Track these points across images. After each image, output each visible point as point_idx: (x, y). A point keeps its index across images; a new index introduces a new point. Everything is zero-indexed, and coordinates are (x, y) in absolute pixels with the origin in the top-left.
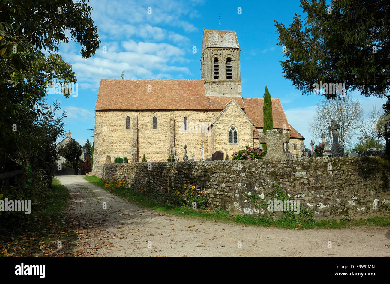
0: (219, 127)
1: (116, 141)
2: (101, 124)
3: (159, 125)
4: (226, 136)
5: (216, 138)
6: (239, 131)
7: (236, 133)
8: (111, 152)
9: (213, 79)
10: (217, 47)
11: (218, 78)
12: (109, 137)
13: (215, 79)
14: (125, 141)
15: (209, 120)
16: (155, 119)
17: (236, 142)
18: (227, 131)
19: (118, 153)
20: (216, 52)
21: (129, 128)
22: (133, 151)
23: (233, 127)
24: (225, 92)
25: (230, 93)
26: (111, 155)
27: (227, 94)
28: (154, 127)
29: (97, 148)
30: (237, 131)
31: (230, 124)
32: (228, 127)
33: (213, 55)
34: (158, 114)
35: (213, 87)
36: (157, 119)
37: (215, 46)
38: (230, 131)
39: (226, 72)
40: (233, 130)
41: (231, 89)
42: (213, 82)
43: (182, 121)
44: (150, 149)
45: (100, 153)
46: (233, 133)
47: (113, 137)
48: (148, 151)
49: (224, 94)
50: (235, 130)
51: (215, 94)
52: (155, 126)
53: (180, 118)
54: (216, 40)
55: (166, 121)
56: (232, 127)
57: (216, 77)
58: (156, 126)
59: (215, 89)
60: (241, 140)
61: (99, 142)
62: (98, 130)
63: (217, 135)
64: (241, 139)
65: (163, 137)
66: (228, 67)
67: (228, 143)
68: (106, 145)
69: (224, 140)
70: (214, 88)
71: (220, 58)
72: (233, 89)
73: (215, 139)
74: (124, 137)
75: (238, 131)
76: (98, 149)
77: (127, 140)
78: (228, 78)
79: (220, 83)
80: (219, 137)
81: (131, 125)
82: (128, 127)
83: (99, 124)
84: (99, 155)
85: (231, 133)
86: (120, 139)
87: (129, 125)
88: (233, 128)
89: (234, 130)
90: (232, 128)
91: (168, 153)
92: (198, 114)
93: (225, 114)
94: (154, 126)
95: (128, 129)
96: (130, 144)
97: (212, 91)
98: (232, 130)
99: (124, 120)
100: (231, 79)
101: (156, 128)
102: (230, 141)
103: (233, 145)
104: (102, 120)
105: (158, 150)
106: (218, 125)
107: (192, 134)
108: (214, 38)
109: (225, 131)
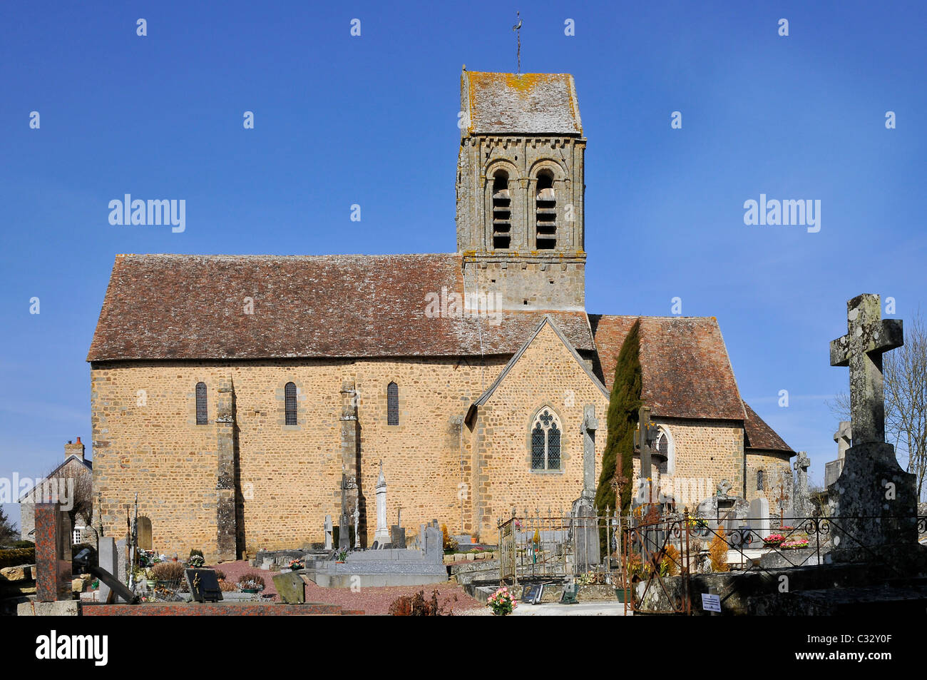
0: (497, 413)
1: (164, 467)
2: (111, 409)
3: (304, 410)
4: (522, 446)
5: (489, 453)
6: (568, 428)
7: (555, 434)
8: (151, 503)
9: (491, 248)
10: (504, 131)
11: (507, 247)
12: (142, 452)
13: (498, 250)
14: (194, 467)
15: (471, 392)
16: (290, 389)
17: (555, 462)
18: (525, 427)
19: (174, 506)
20: (499, 152)
21: (205, 422)
22: (221, 500)
23: (546, 412)
24: (528, 295)
25: (549, 299)
26: (150, 515)
27: (536, 302)
28: (287, 419)
29: (105, 489)
30: (559, 426)
31: (537, 402)
32: (529, 413)
33: (490, 160)
34: (300, 374)
35: (490, 277)
36: (298, 390)
37: (495, 129)
38: (534, 426)
39: (534, 223)
40: (546, 423)
41: (552, 282)
42: (489, 260)
43: (383, 397)
44: (278, 491)
45: (113, 506)
46: (546, 433)
47: (154, 453)
48: (273, 498)
49: (525, 303)
50: (554, 425)
52: (291, 416)
53: (375, 386)
54: (501, 108)
55: (329, 398)
56: (542, 413)
57: (502, 243)
58: (295, 413)
59: (496, 284)
60: (573, 457)
61: (110, 472)
62: (103, 430)
63: (491, 440)
64: (571, 454)
65: (319, 452)
66: (541, 204)
67: (529, 470)
68: (133, 479)
69: (516, 458)
70: (494, 281)
71: (514, 173)
72: (557, 286)
73: (486, 457)
74: (191, 453)
75: (564, 426)
76: (106, 492)
77: (200, 464)
78: (541, 244)
79: (512, 263)
80: (500, 450)
81: (212, 413)
82: (202, 420)
83: (105, 409)
84: (110, 512)
85: (538, 433)
86: (179, 460)
87: (205, 413)
88: (546, 418)
89: (550, 423)
90: (542, 417)
91: (336, 505)
92: (434, 371)
93: (518, 367)
94: (287, 413)
95: (203, 427)
96: (211, 475)
98: (542, 424)
99: (189, 394)
100: (552, 247)
101: (295, 422)
102: (536, 461)
103: (546, 475)
104: (112, 396)
105: (306, 494)
106: (494, 407)
107: (415, 442)
108: (496, 100)
109: (518, 428)
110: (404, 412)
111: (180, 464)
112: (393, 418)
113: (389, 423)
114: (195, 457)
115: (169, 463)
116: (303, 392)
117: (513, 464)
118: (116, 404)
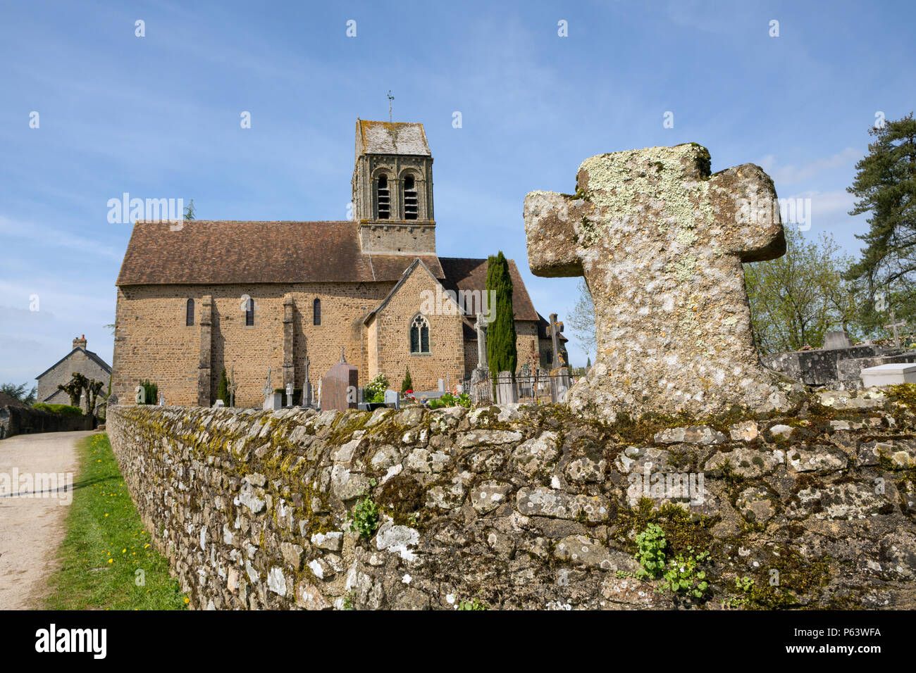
0: (388, 317)
1: (162, 354)
2: (129, 316)
3: (258, 316)
4: (406, 338)
5: (383, 343)
6: (433, 326)
7: (425, 330)
9: (377, 218)
10: (384, 153)
11: (387, 218)
12: (148, 344)
13: (381, 220)
14: (183, 354)
15: (368, 305)
16: (250, 303)
17: (425, 349)
18: (406, 326)
19: (168, 380)
20: (382, 164)
21: (192, 324)
22: (202, 375)
23: (419, 317)
24: (402, 246)
25: (414, 249)
27: (406, 250)
28: (247, 321)
29: (121, 369)
30: (428, 325)
31: (413, 311)
32: (409, 318)
34: (257, 293)
35: (377, 235)
36: (256, 304)
37: (379, 152)
38: (412, 325)
39: (404, 205)
40: (419, 323)
41: (415, 239)
42: (377, 225)
43: (311, 307)
44: (240, 369)
45: (125, 380)
46: (420, 329)
47: (157, 344)
48: (236, 374)
49: (399, 250)
50: (425, 325)
51: (381, 250)
52: (250, 320)
53: (306, 301)
54: (382, 141)
55: (276, 308)
56: (417, 317)
57: (384, 215)
58: (253, 318)
59: (381, 239)
60: (437, 345)
61: (125, 357)
62: (123, 330)
63: (384, 335)
64: (436, 343)
65: (268, 343)
66: (407, 194)
67: (409, 353)
68: (140, 362)
69: (401, 345)
70: (379, 237)
71: (391, 176)
72: (418, 240)
73: (381, 345)
74: (181, 345)
75: (431, 325)
76: (121, 371)
77: (187, 352)
78: (408, 217)
79: (391, 227)
80: (390, 340)
81: (198, 318)
82: (190, 321)
83: (125, 316)
84: (124, 385)
85: (414, 331)
86: (173, 349)
87: (193, 318)
88: (419, 320)
89: (422, 323)
90: (416, 320)
91: (279, 378)
92: (344, 291)
93: (402, 289)
94: (247, 318)
95: (191, 327)
96: (194, 359)
97: (375, 244)
98: (417, 324)
99: (182, 306)
100: (415, 219)
101: (252, 324)
102: (414, 348)
103: (420, 356)
104: (131, 308)
105: (259, 371)
106: (386, 314)
107: (332, 336)
108: (378, 136)
109: (402, 326)
110: (324, 317)
111: (173, 351)
112: (317, 320)
113: (315, 324)
114: (184, 347)
115: (166, 351)
116: (258, 304)
117: (399, 349)
118: (132, 313)
